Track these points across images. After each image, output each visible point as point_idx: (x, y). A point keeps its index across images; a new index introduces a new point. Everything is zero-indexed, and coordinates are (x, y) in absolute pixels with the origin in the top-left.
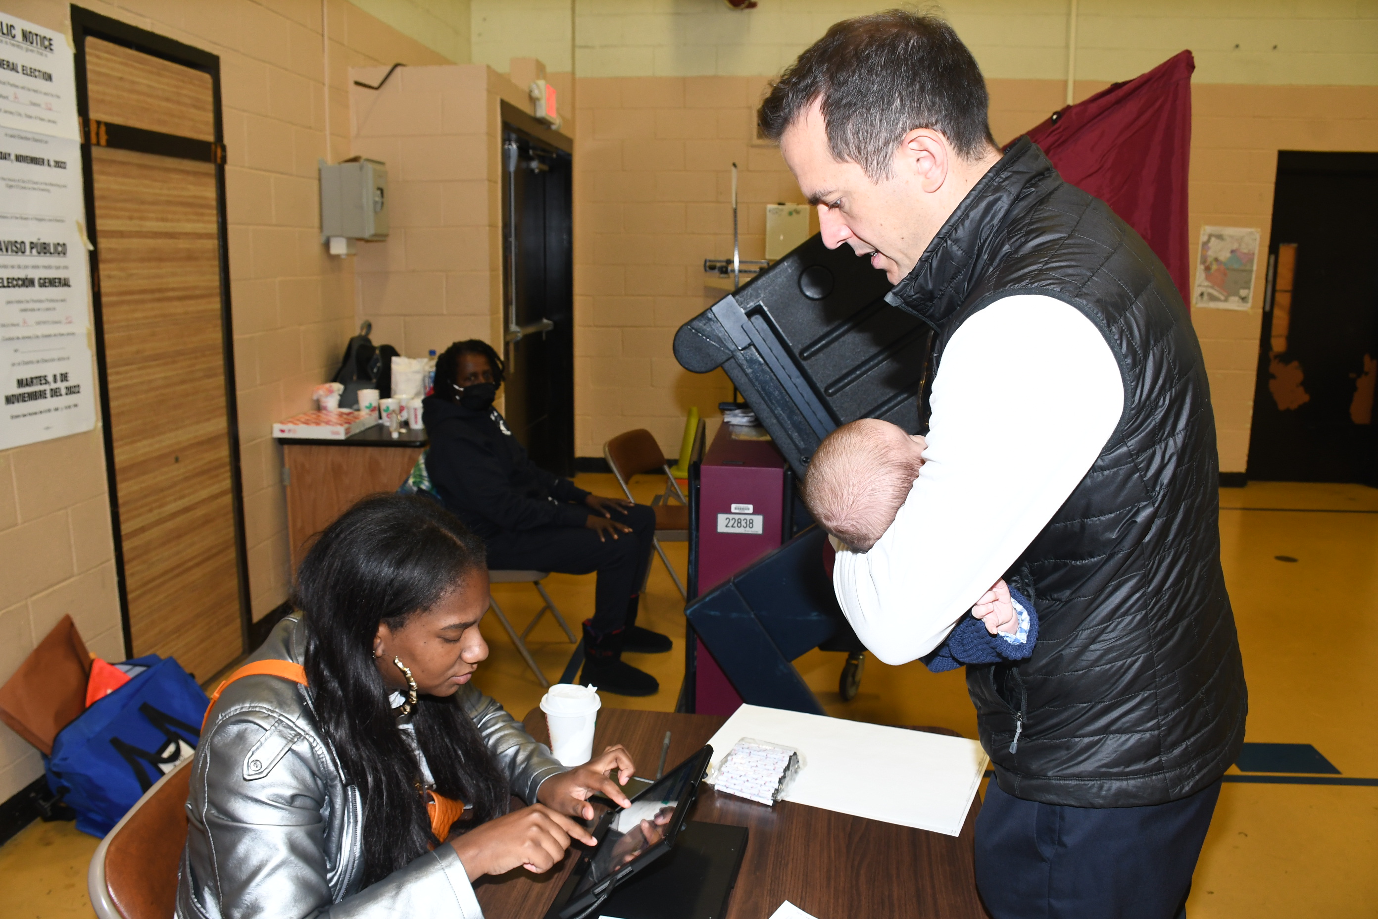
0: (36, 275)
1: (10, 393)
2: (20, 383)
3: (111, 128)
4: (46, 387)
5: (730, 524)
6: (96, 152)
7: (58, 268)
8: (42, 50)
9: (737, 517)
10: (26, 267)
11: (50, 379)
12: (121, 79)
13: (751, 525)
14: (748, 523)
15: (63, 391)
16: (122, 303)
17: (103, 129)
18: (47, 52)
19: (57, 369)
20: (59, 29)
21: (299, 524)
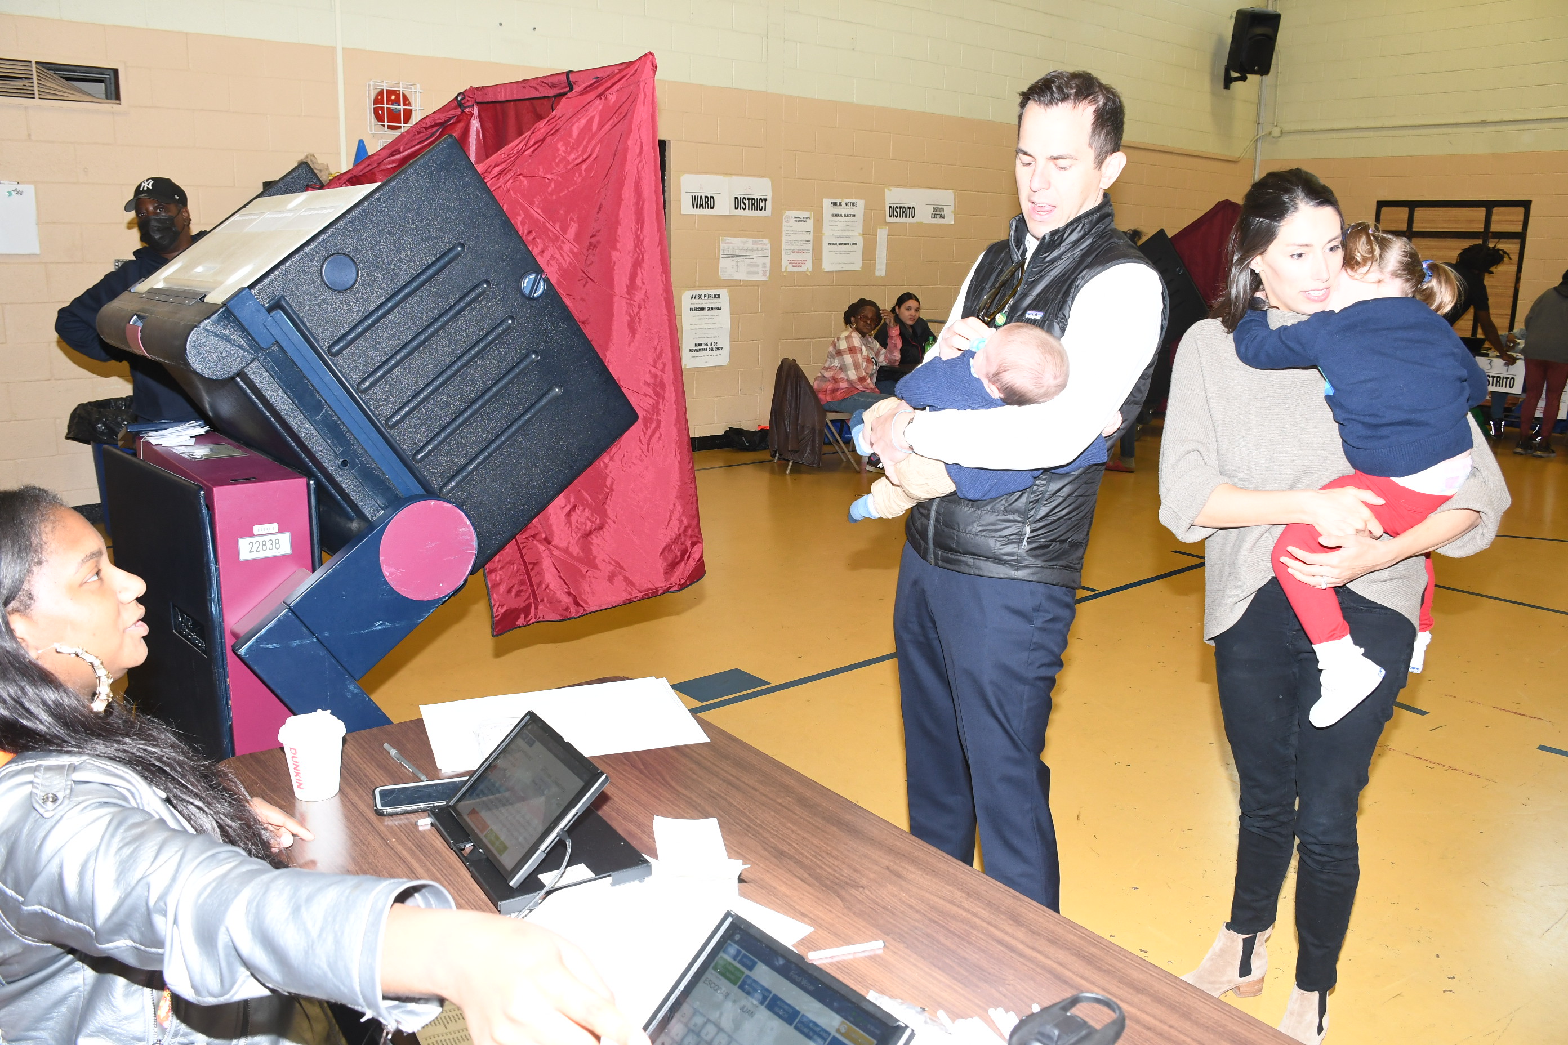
5: (254, 549)
9: (260, 539)
13: (277, 546)
14: (274, 544)
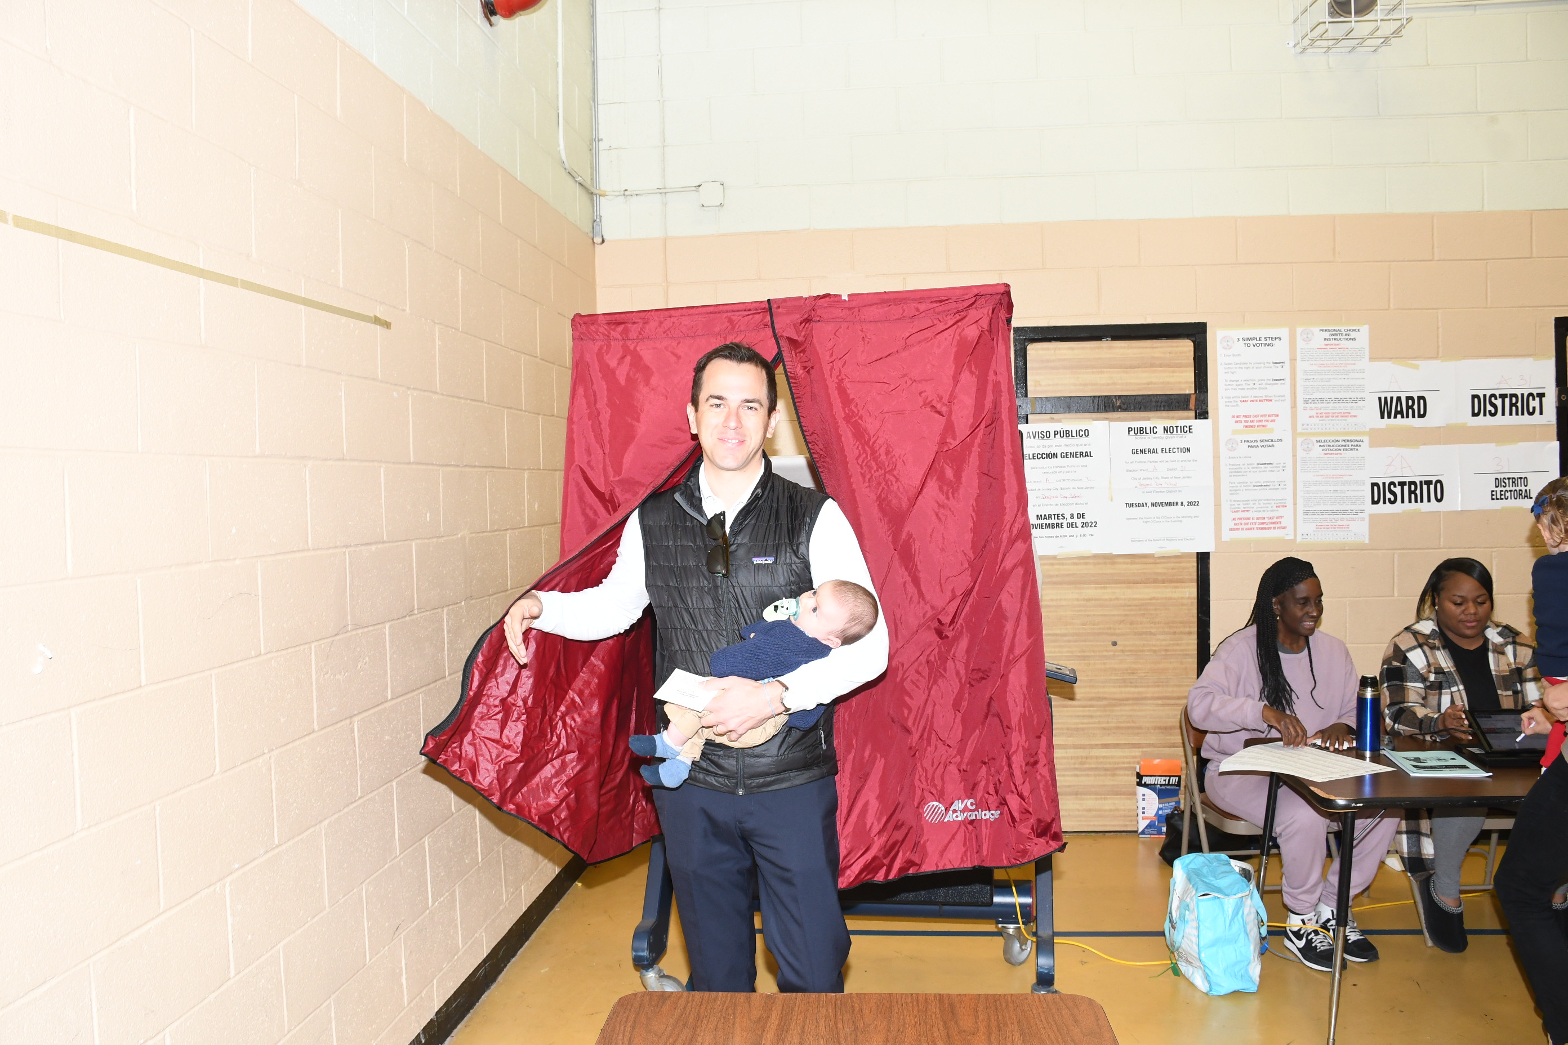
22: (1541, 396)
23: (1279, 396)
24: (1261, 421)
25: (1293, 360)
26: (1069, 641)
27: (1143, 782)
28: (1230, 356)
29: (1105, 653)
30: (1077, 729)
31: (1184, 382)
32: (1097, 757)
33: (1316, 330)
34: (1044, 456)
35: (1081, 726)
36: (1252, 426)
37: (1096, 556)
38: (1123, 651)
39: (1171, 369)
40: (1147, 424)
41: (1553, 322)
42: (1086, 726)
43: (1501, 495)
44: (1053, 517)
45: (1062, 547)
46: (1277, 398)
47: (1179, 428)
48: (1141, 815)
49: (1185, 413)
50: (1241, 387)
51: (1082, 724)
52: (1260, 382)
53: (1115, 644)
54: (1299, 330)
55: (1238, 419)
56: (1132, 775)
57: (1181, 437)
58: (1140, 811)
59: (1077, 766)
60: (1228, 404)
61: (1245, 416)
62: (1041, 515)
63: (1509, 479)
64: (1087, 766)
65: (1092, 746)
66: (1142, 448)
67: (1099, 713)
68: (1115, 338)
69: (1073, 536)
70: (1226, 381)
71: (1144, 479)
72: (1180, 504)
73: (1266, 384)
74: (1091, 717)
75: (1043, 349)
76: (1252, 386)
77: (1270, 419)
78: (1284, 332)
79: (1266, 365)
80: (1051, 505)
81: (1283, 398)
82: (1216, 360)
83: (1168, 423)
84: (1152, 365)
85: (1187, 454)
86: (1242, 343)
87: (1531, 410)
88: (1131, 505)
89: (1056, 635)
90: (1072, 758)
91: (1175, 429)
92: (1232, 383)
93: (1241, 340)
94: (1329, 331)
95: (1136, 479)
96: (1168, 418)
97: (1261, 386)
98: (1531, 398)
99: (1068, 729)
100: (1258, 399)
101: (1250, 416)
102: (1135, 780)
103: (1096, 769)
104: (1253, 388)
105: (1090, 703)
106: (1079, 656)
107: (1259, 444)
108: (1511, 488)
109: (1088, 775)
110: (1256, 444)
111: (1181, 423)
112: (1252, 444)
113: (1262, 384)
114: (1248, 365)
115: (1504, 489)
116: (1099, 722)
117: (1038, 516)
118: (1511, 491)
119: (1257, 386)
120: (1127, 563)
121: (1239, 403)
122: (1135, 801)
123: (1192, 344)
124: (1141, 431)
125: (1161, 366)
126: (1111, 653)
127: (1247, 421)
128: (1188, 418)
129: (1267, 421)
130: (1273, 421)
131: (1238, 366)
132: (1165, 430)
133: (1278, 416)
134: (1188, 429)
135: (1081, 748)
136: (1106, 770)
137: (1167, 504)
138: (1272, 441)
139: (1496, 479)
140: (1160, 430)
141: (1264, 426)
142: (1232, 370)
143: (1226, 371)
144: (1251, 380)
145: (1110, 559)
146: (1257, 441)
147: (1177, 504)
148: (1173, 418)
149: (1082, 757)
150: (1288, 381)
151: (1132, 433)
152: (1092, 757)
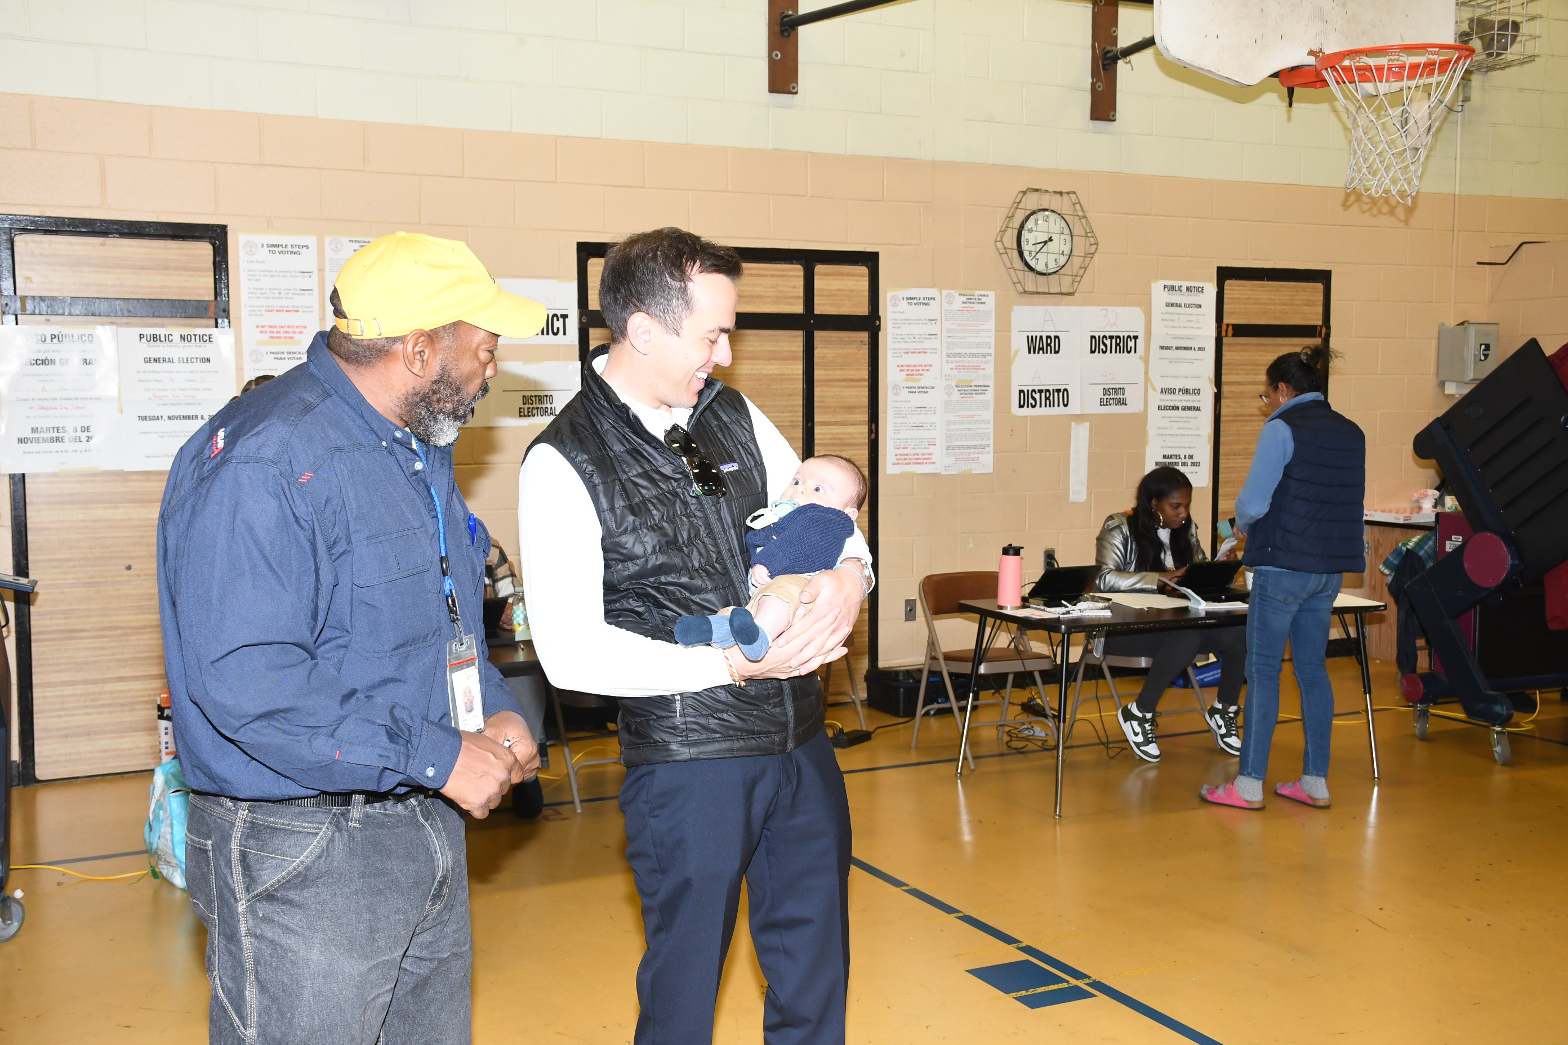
0: (1180, 404)
1: (1158, 461)
2: (1164, 457)
3: (1234, 326)
4: (1180, 461)
6: (1225, 340)
7: (1189, 401)
8: (1198, 294)
10: (1175, 400)
11: (1182, 457)
12: (1248, 298)
15: (1189, 464)
16: (1235, 421)
17: (1230, 328)
18: (1201, 294)
19: (1188, 453)
20: (1210, 280)
21: (1373, 583)
22: (565, 317)
23: (307, 307)
24: (288, 332)
25: (321, 270)
26: (74, 567)
27: (165, 715)
28: (253, 262)
29: (118, 579)
30: (87, 663)
31: (202, 287)
32: (111, 692)
33: (345, 240)
34: (39, 362)
35: (92, 659)
36: (278, 338)
37: (105, 473)
38: (138, 575)
39: (189, 273)
40: (161, 331)
41: (576, 247)
42: (98, 658)
43: (528, 412)
44: (51, 430)
45: (63, 464)
46: (305, 309)
47: (197, 337)
48: (164, 751)
49: (204, 321)
50: (265, 296)
51: (93, 656)
52: (287, 292)
53: (129, 568)
54: (328, 239)
55: (263, 329)
56: (153, 708)
57: (200, 346)
58: (163, 746)
59: (88, 704)
60: (251, 313)
61: (271, 327)
62: (37, 428)
63: (536, 396)
64: (100, 702)
65: (105, 681)
66: (156, 356)
67: (112, 644)
68: (123, 235)
69: (76, 451)
70: (249, 288)
71: (159, 390)
72: (199, 417)
73: (293, 294)
74: (104, 648)
75: (34, 242)
76: (277, 295)
77: (298, 330)
78: (311, 241)
79: (293, 274)
80: (49, 417)
81: (311, 310)
82: (237, 267)
83: (185, 331)
84: (166, 267)
85: (207, 364)
86: (266, 249)
87: (555, 331)
88: (144, 418)
89: (60, 560)
90: (82, 695)
91: (193, 337)
92: (255, 291)
93: (265, 246)
94: (359, 242)
95: (149, 390)
96: (185, 325)
97: (287, 296)
98: (555, 318)
99: (76, 663)
100: (285, 309)
101: (275, 327)
102: (156, 713)
103: (110, 705)
104: (278, 298)
105: (101, 633)
106: (87, 583)
107: (286, 356)
108: (538, 406)
109: (101, 713)
110: (282, 356)
111: (200, 331)
112: (279, 356)
113: (288, 294)
114: (274, 273)
115: (531, 406)
116: (113, 654)
117: (33, 428)
118: (537, 408)
119: (283, 295)
120: (142, 481)
121: (264, 312)
122: (157, 737)
123: (210, 247)
124: (155, 338)
125: (176, 269)
126: (125, 578)
127: (272, 332)
128: (207, 326)
129: (294, 332)
130: (301, 333)
131: (262, 273)
132: (182, 338)
133: (305, 327)
134: (207, 338)
135: (93, 683)
136: (123, 705)
137: (185, 417)
138: (300, 353)
139: (524, 396)
140: (176, 338)
141: (291, 338)
142: (256, 278)
143: (250, 278)
144: (276, 289)
145: (123, 476)
146: (283, 353)
147: (197, 417)
148: (190, 326)
149: (94, 693)
150: (316, 292)
151: (144, 340)
152: (105, 693)
